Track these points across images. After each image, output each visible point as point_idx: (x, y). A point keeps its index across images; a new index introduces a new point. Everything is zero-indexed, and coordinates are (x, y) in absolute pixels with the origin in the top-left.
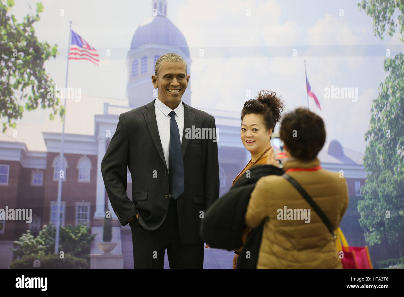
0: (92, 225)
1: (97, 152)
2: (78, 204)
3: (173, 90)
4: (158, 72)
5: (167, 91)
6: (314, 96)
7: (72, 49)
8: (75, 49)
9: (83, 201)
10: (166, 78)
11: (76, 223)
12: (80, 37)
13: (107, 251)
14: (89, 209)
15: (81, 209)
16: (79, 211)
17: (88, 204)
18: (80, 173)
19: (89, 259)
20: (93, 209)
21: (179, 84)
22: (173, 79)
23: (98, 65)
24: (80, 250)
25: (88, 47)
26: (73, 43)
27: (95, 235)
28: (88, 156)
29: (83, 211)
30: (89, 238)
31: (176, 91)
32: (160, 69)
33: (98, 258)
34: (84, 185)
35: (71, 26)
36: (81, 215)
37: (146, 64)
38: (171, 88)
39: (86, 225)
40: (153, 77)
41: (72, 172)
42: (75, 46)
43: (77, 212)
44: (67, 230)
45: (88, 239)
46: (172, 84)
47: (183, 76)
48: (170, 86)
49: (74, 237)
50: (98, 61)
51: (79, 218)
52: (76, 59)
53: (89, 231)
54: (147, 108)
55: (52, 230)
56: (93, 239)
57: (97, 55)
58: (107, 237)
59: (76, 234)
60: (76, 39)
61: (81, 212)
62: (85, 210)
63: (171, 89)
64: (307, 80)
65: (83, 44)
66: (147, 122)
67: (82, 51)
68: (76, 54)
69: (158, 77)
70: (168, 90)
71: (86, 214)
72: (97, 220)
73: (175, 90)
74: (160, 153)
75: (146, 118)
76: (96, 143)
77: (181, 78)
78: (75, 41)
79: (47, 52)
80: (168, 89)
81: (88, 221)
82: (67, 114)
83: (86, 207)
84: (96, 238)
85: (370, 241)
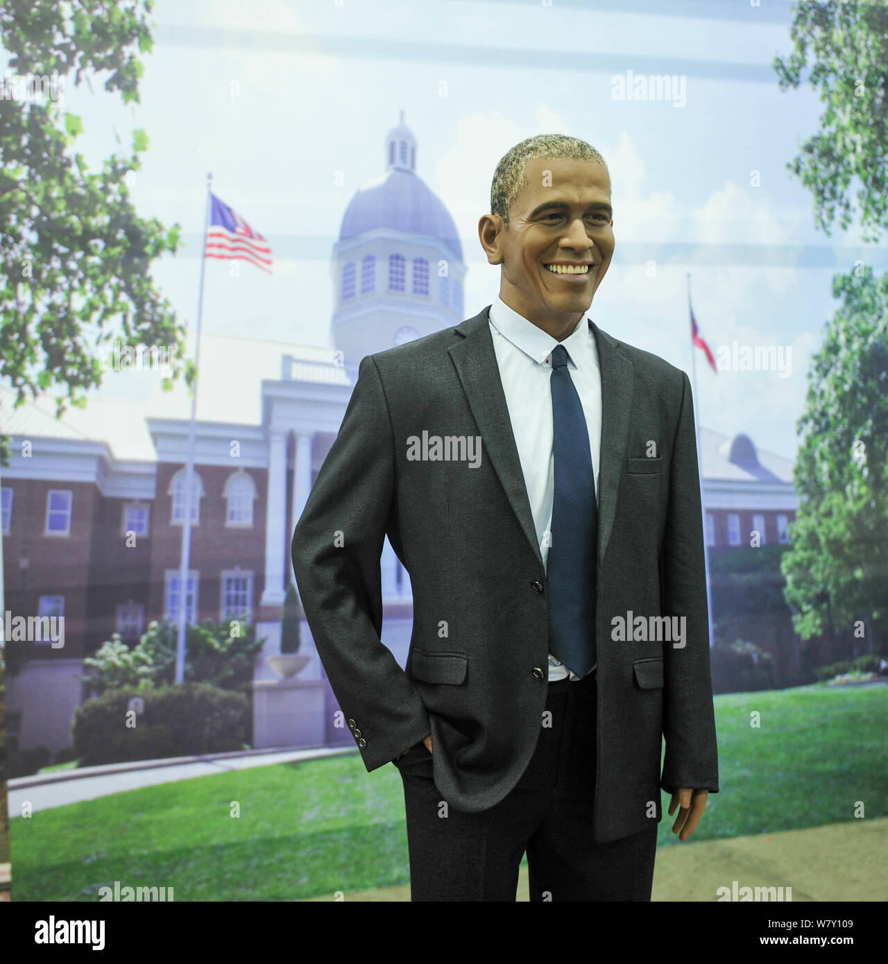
0: (257, 619)
1: (268, 460)
2: (225, 574)
3: (567, 264)
4: (507, 201)
5: (544, 272)
6: (704, 345)
7: (212, 235)
8: (219, 235)
9: (237, 569)
10: (544, 218)
11: (223, 615)
12: (229, 210)
13: (290, 673)
14: (250, 584)
15: (233, 585)
16: (229, 589)
17: (248, 575)
18: (230, 508)
19: (250, 692)
20: (260, 583)
21: (591, 242)
22: (569, 222)
23: (270, 272)
24: (231, 672)
25: (249, 232)
26: (214, 223)
27: (263, 641)
28: (249, 471)
29: (237, 589)
30: (250, 647)
31: (578, 270)
32: (515, 189)
33: (270, 690)
34: (240, 534)
35: (209, 185)
36: (233, 599)
37: (373, 273)
38: (560, 257)
39: (243, 619)
40: (484, 220)
41: (213, 505)
42: (220, 229)
43: (224, 593)
44: (203, 632)
45: (249, 649)
46: (565, 242)
47: (607, 214)
48: (559, 250)
49: (217, 645)
50: (269, 262)
51: (229, 603)
52: (221, 257)
53: (251, 632)
54: (463, 337)
55: (169, 633)
56: (258, 649)
57: (267, 251)
58: (290, 644)
59: (222, 639)
60: (221, 213)
61: (233, 592)
62: (241, 587)
63: (561, 264)
64: (692, 314)
65: (236, 225)
66: (466, 387)
67: (234, 241)
68: (220, 246)
69: (507, 221)
70: (546, 266)
71: (244, 597)
72: (267, 608)
73: (574, 265)
74: (516, 506)
75: (460, 371)
76: (265, 442)
77: (597, 222)
78: (219, 218)
79: (156, 239)
80: (549, 261)
81: (248, 611)
82: (201, 377)
83: (244, 581)
84: (266, 647)
85: (803, 629)
